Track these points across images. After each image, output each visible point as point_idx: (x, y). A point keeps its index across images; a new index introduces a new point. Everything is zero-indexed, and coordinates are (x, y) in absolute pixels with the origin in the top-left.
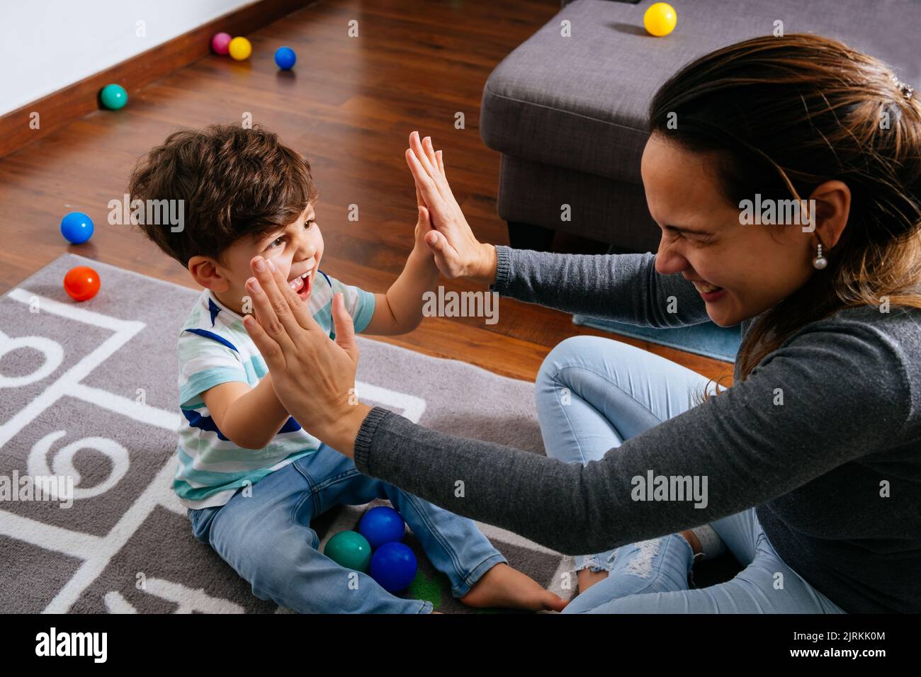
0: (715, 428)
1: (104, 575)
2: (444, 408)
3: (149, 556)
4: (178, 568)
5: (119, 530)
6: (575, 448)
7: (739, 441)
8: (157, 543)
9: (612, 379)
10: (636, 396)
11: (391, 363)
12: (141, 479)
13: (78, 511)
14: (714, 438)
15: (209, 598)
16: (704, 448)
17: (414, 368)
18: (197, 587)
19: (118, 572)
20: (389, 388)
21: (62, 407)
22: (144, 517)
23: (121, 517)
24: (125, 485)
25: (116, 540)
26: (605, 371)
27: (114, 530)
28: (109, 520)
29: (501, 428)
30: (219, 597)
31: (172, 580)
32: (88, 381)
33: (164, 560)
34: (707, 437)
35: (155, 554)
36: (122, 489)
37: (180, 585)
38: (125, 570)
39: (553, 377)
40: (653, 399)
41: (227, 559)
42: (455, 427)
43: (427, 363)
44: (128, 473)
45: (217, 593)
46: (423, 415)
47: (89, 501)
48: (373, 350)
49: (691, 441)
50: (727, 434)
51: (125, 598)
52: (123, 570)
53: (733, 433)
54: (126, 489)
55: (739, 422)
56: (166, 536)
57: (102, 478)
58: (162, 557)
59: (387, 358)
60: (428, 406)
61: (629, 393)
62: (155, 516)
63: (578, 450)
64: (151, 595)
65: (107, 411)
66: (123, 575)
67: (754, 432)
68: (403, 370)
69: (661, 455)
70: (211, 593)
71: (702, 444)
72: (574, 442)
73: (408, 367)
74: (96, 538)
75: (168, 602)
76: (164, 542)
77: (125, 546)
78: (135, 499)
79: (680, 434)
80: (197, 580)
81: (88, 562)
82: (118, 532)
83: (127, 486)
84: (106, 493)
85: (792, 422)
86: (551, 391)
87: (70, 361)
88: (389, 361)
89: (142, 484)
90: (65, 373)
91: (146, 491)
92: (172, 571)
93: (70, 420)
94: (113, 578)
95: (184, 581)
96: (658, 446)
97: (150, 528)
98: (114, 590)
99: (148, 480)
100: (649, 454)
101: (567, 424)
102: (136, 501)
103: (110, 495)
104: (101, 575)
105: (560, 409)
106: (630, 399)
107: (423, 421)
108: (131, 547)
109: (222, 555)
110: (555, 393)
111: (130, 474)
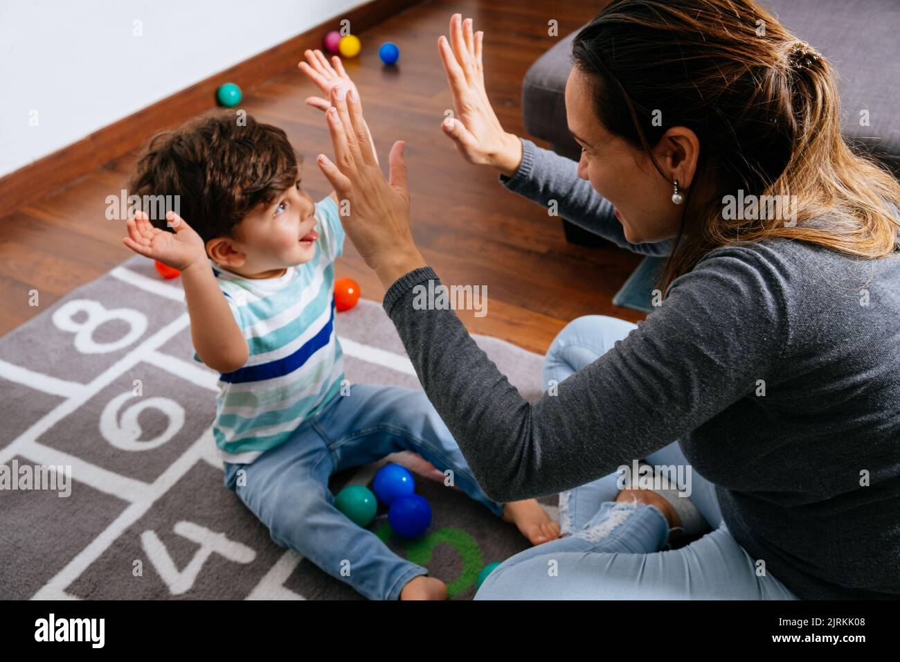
0: (619, 365)
3: (185, 503)
4: (207, 513)
5: (164, 478)
7: (641, 373)
8: (193, 492)
12: (190, 436)
13: (134, 461)
14: (620, 375)
15: (228, 541)
16: (612, 386)
18: (219, 531)
19: (157, 515)
21: (137, 371)
22: (187, 469)
23: (168, 467)
24: (177, 440)
25: (160, 487)
27: (161, 478)
28: (157, 470)
30: (237, 541)
31: (201, 524)
32: (164, 349)
33: (196, 506)
34: (614, 376)
35: (190, 501)
36: (174, 444)
37: (206, 529)
38: (163, 513)
41: (251, 508)
44: (181, 430)
45: (236, 537)
47: (145, 453)
49: (600, 382)
50: (630, 368)
51: (158, 537)
52: (161, 513)
53: (635, 366)
54: (177, 444)
55: (640, 354)
56: (202, 486)
57: (159, 433)
62: (196, 468)
64: (180, 536)
65: (174, 376)
66: (160, 518)
67: (653, 361)
69: (576, 399)
70: (231, 537)
71: (610, 383)
74: (144, 484)
75: (192, 543)
76: (200, 491)
77: (166, 494)
78: (182, 453)
79: (591, 377)
80: (221, 526)
81: (135, 504)
82: (163, 481)
83: (178, 442)
84: (160, 446)
85: (684, 345)
87: (151, 331)
89: (191, 440)
90: (146, 342)
91: (193, 446)
92: (202, 516)
94: (152, 519)
95: (210, 525)
96: (573, 391)
97: (190, 478)
98: (150, 529)
100: (566, 399)
103: (163, 448)
104: (143, 516)
109: (247, 504)
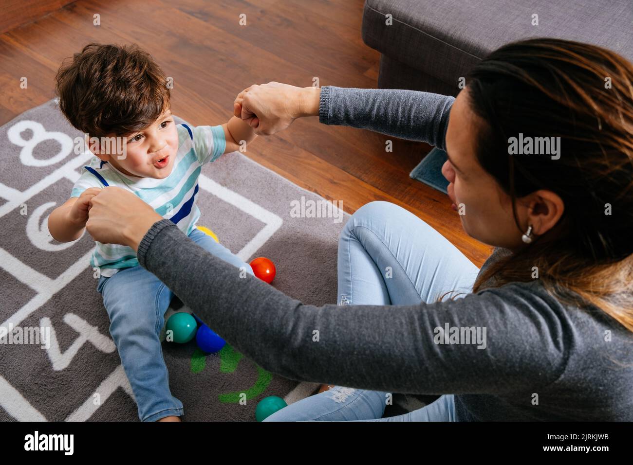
1: (45, 306)
2: (293, 228)
3: (75, 299)
4: (88, 309)
5: (64, 277)
6: (349, 286)
8: (82, 290)
9: (386, 242)
10: (399, 259)
11: (271, 187)
12: (88, 244)
13: (45, 259)
15: (99, 334)
17: (285, 194)
18: (94, 325)
19: (53, 305)
20: (263, 206)
21: (60, 186)
22: (81, 271)
23: (68, 268)
24: (78, 246)
25: (60, 283)
26: (383, 236)
27: (61, 276)
28: (60, 269)
29: (326, 250)
30: (105, 335)
31: (83, 317)
33: (82, 303)
35: (78, 298)
36: (75, 249)
37: (85, 322)
38: (58, 305)
39: (350, 230)
40: (410, 263)
42: (295, 244)
43: (296, 192)
45: (105, 331)
46: (278, 231)
47: (54, 254)
48: (263, 176)
51: (52, 323)
54: (77, 250)
56: (89, 287)
58: (82, 300)
59: (270, 184)
60: (284, 224)
61: (395, 255)
62: (87, 272)
63: (350, 287)
64: (67, 324)
66: (56, 308)
68: (278, 194)
70: (101, 331)
72: (349, 281)
73: (281, 193)
74: (49, 279)
75: (75, 331)
76: (87, 291)
77: (64, 288)
78: (79, 258)
80: (96, 321)
81: (40, 294)
82: (63, 278)
83: (78, 248)
84: (65, 250)
86: (347, 240)
88: (270, 186)
89: (87, 248)
90: (69, 162)
91: (88, 253)
92: (84, 311)
93: (61, 195)
94: (50, 308)
95: (88, 319)
97: (82, 279)
98: (48, 316)
99: (92, 246)
101: (349, 267)
102: (80, 259)
103: (67, 251)
104: (44, 305)
105: (347, 255)
106: (394, 259)
107: (276, 235)
108: (66, 290)
110: (348, 243)
111: (83, 240)
